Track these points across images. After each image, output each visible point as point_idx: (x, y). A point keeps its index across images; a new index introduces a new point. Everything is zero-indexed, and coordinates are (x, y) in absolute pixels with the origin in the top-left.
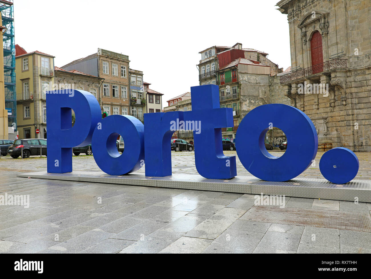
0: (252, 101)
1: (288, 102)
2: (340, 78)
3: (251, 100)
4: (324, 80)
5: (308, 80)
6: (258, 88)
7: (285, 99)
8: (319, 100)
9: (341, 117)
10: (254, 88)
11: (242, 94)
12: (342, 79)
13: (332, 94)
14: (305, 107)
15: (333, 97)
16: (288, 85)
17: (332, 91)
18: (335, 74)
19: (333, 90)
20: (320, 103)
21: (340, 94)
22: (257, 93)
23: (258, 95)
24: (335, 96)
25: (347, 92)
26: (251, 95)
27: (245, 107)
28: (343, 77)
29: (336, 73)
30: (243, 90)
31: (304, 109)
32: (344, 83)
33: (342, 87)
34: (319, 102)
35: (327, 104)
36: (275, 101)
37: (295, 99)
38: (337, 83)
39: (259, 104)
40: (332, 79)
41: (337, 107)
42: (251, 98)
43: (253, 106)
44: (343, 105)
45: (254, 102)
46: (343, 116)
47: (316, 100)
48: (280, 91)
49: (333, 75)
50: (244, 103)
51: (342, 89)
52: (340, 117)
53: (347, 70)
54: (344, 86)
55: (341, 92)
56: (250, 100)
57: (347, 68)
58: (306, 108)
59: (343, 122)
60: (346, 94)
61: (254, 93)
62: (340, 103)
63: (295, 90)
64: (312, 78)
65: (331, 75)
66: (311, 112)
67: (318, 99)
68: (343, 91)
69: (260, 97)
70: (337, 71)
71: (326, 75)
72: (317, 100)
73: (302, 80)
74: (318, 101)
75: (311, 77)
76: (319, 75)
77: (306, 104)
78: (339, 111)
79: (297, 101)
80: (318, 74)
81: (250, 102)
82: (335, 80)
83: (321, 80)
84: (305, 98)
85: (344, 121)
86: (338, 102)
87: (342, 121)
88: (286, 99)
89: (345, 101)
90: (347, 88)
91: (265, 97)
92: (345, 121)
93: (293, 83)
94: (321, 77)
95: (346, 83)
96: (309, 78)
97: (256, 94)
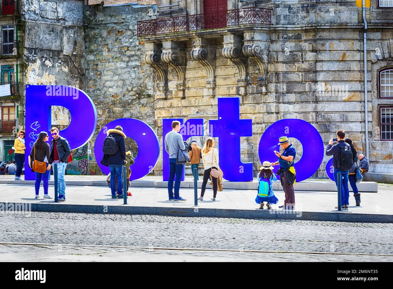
0: (47, 62)
1: (129, 69)
2: (259, 42)
3: (46, 59)
4: (231, 43)
5: (199, 38)
6: (61, 31)
7: (122, 63)
8: (217, 79)
9: (257, 115)
10: (53, 31)
11: (27, 45)
12: (262, 45)
13: (243, 71)
14: (186, 91)
15: (243, 77)
16: (154, 42)
17: (242, 64)
18: (251, 35)
19: (244, 64)
20: (217, 84)
21: (257, 72)
22: (58, 43)
23: (59, 49)
24: (247, 74)
25: (269, 69)
26: (45, 47)
27: (33, 76)
28: (264, 41)
29: (253, 33)
30: (28, 34)
31: (184, 94)
32: (265, 52)
33: (261, 60)
34: (215, 84)
35: (232, 88)
36: (97, 65)
37: (166, 73)
38: (254, 53)
39: (61, 69)
40: (246, 44)
41: (251, 96)
42: (45, 56)
43: (49, 74)
44: (261, 93)
45: (51, 65)
46: (260, 114)
47: (211, 79)
48: (112, 43)
49: (247, 36)
50: (31, 66)
51: (261, 63)
52: (255, 116)
53: (272, 29)
54: (265, 57)
55: (259, 69)
56: (44, 60)
57: (271, 26)
58: (188, 93)
59: (260, 125)
60: (268, 73)
61: (52, 43)
62: (255, 89)
63: (170, 55)
64: (208, 35)
65: (245, 34)
66: (199, 101)
67: (215, 77)
68: (262, 66)
69: (65, 53)
70: (256, 29)
71: (234, 34)
72: (213, 78)
73: (188, 36)
74: (215, 81)
75: (206, 34)
76: (222, 32)
77: (189, 84)
78: (253, 104)
79: (170, 77)
80: (219, 30)
81: (43, 64)
82: (251, 47)
83: (225, 42)
84: (187, 71)
85: (261, 123)
86: (253, 87)
87: (257, 123)
88: (124, 62)
89: (266, 86)
90: (269, 62)
91: (74, 53)
92: (264, 123)
93: (166, 40)
94: (225, 37)
95: (268, 53)
96: (201, 35)
97: (55, 46)
